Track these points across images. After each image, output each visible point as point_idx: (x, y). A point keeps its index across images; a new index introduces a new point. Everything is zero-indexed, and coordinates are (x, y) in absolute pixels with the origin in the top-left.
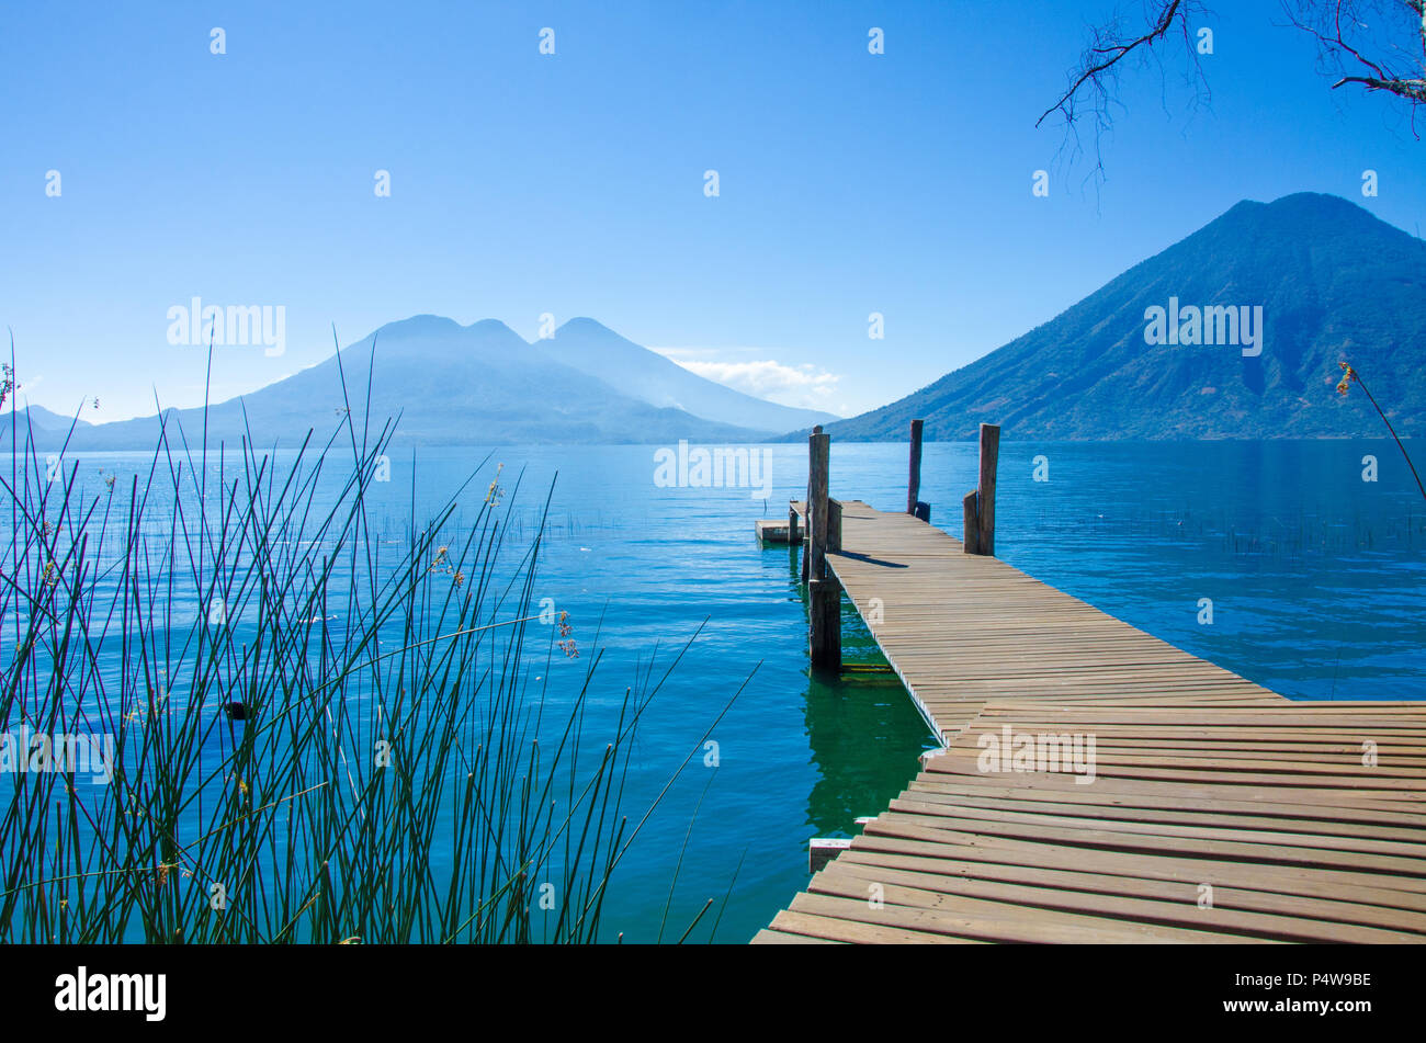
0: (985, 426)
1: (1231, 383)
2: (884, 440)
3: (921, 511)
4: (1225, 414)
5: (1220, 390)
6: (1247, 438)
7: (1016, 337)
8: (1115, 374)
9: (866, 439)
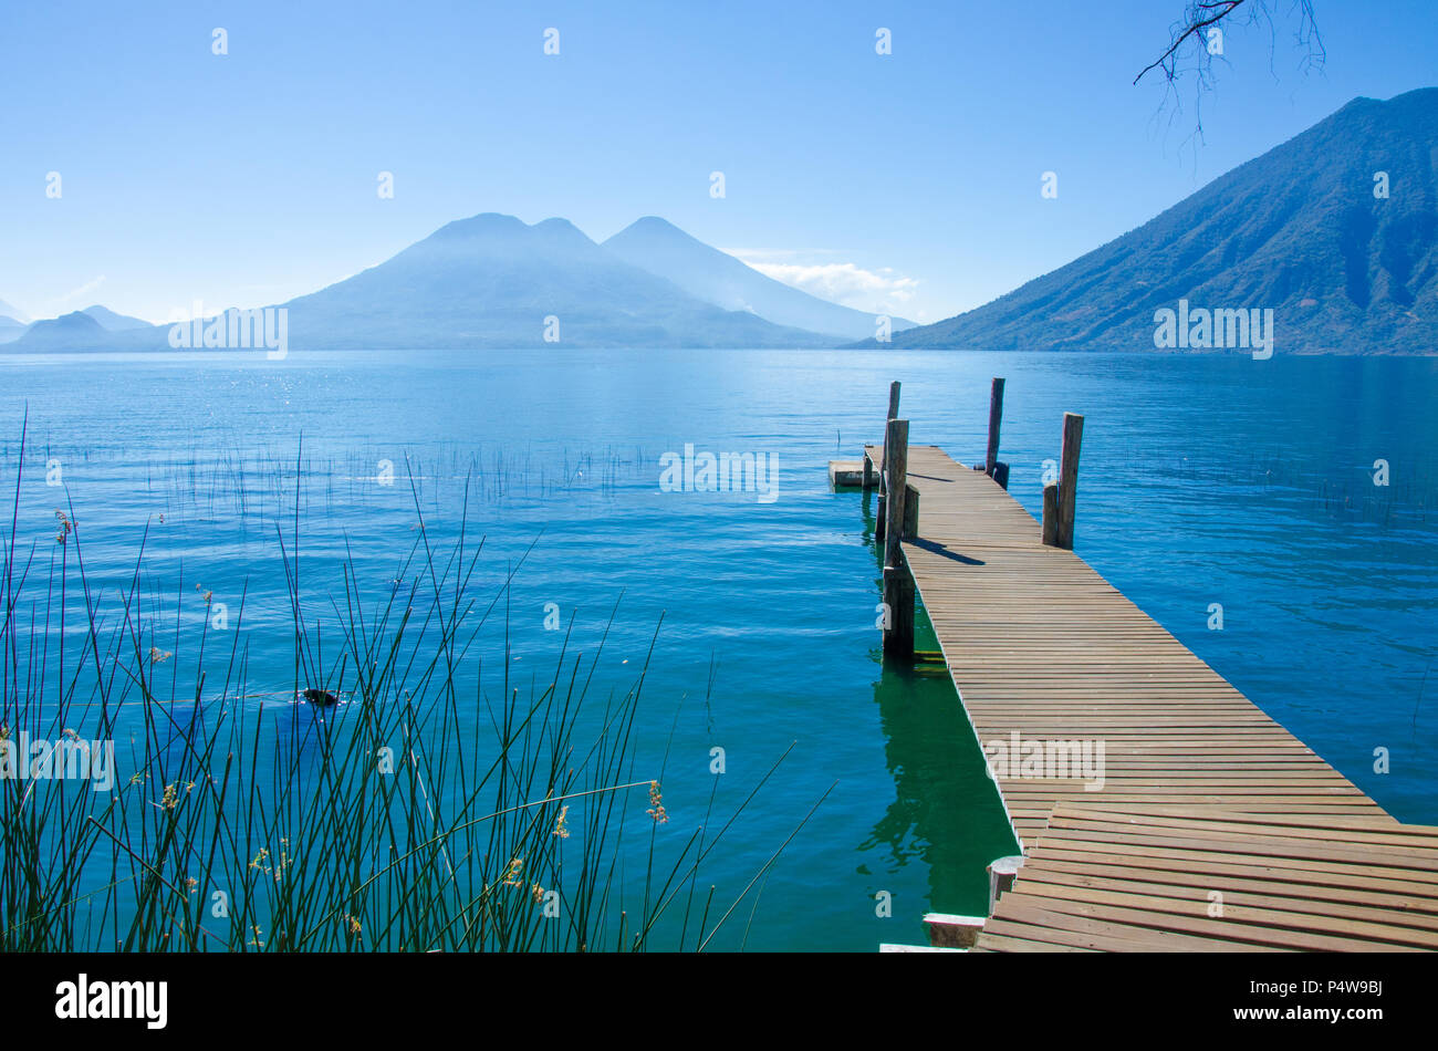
0: (1069, 417)
1: (1333, 295)
2: (962, 348)
3: (1000, 474)
4: (1324, 328)
5: (1322, 302)
6: (1347, 354)
7: (1105, 242)
8: (1208, 284)
9: (944, 347)
